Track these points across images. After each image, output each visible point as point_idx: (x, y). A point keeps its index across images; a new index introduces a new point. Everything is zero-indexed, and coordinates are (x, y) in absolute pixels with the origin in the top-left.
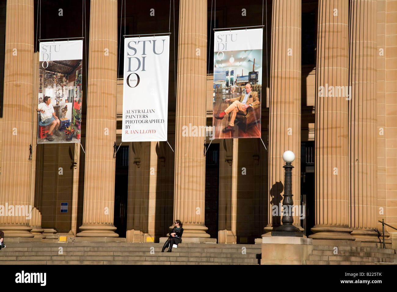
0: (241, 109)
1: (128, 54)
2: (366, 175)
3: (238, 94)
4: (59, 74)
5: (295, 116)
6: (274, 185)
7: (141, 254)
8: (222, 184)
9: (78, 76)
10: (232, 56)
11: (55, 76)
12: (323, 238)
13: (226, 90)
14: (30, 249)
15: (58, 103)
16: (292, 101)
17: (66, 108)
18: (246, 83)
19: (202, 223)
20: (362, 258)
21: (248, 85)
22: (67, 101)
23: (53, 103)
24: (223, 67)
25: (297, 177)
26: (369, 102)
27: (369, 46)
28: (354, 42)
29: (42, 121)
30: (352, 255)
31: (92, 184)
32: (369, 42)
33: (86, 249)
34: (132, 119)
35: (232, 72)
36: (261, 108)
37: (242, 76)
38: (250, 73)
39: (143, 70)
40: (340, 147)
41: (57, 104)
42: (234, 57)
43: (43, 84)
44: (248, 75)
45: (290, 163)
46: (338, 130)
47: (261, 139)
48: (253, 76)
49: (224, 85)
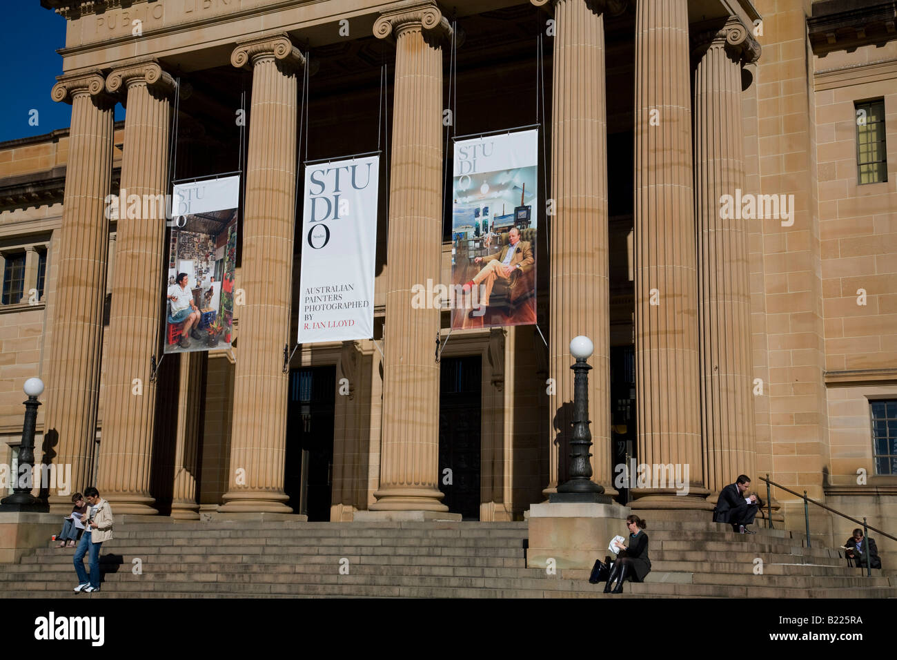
0: (502, 275)
1: (311, 193)
2: (733, 394)
3: (496, 248)
4: (203, 236)
5: (597, 280)
6: (559, 409)
7: (313, 542)
8: (486, 422)
9: (231, 237)
10: (485, 181)
11: (196, 239)
12: (654, 507)
13: (476, 241)
14: (133, 536)
15: (199, 283)
16: (591, 252)
17: (210, 292)
18: (510, 228)
19: (432, 485)
20: (729, 543)
21: (514, 231)
22: (213, 279)
23: (191, 283)
24: (470, 202)
25: (603, 393)
26: (734, 265)
27: (731, 167)
28: (705, 161)
29: (173, 316)
30: (709, 538)
31: (244, 419)
32: (731, 160)
33: (223, 534)
34: (315, 304)
35: (486, 210)
36: (536, 270)
37: (503, 216)
38: (517, 210)
39: (336, 217)
40: (682, 332)
41: (197, 286)
42: (488, 184)
43: (177, 253)
44: (513, 213)
45: (585, 360)
46: (678, 300)
47: (538, 327)
48: (522, 214)
49: (471, 233)
